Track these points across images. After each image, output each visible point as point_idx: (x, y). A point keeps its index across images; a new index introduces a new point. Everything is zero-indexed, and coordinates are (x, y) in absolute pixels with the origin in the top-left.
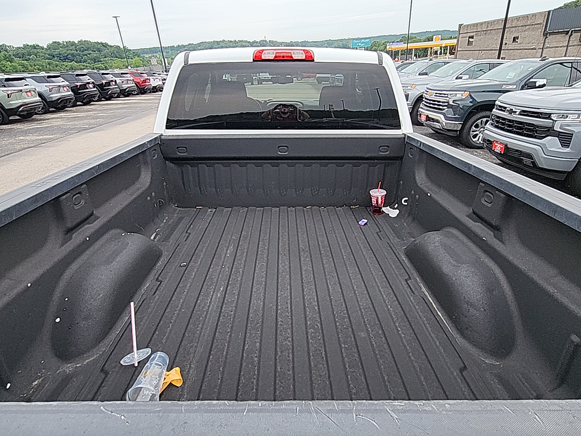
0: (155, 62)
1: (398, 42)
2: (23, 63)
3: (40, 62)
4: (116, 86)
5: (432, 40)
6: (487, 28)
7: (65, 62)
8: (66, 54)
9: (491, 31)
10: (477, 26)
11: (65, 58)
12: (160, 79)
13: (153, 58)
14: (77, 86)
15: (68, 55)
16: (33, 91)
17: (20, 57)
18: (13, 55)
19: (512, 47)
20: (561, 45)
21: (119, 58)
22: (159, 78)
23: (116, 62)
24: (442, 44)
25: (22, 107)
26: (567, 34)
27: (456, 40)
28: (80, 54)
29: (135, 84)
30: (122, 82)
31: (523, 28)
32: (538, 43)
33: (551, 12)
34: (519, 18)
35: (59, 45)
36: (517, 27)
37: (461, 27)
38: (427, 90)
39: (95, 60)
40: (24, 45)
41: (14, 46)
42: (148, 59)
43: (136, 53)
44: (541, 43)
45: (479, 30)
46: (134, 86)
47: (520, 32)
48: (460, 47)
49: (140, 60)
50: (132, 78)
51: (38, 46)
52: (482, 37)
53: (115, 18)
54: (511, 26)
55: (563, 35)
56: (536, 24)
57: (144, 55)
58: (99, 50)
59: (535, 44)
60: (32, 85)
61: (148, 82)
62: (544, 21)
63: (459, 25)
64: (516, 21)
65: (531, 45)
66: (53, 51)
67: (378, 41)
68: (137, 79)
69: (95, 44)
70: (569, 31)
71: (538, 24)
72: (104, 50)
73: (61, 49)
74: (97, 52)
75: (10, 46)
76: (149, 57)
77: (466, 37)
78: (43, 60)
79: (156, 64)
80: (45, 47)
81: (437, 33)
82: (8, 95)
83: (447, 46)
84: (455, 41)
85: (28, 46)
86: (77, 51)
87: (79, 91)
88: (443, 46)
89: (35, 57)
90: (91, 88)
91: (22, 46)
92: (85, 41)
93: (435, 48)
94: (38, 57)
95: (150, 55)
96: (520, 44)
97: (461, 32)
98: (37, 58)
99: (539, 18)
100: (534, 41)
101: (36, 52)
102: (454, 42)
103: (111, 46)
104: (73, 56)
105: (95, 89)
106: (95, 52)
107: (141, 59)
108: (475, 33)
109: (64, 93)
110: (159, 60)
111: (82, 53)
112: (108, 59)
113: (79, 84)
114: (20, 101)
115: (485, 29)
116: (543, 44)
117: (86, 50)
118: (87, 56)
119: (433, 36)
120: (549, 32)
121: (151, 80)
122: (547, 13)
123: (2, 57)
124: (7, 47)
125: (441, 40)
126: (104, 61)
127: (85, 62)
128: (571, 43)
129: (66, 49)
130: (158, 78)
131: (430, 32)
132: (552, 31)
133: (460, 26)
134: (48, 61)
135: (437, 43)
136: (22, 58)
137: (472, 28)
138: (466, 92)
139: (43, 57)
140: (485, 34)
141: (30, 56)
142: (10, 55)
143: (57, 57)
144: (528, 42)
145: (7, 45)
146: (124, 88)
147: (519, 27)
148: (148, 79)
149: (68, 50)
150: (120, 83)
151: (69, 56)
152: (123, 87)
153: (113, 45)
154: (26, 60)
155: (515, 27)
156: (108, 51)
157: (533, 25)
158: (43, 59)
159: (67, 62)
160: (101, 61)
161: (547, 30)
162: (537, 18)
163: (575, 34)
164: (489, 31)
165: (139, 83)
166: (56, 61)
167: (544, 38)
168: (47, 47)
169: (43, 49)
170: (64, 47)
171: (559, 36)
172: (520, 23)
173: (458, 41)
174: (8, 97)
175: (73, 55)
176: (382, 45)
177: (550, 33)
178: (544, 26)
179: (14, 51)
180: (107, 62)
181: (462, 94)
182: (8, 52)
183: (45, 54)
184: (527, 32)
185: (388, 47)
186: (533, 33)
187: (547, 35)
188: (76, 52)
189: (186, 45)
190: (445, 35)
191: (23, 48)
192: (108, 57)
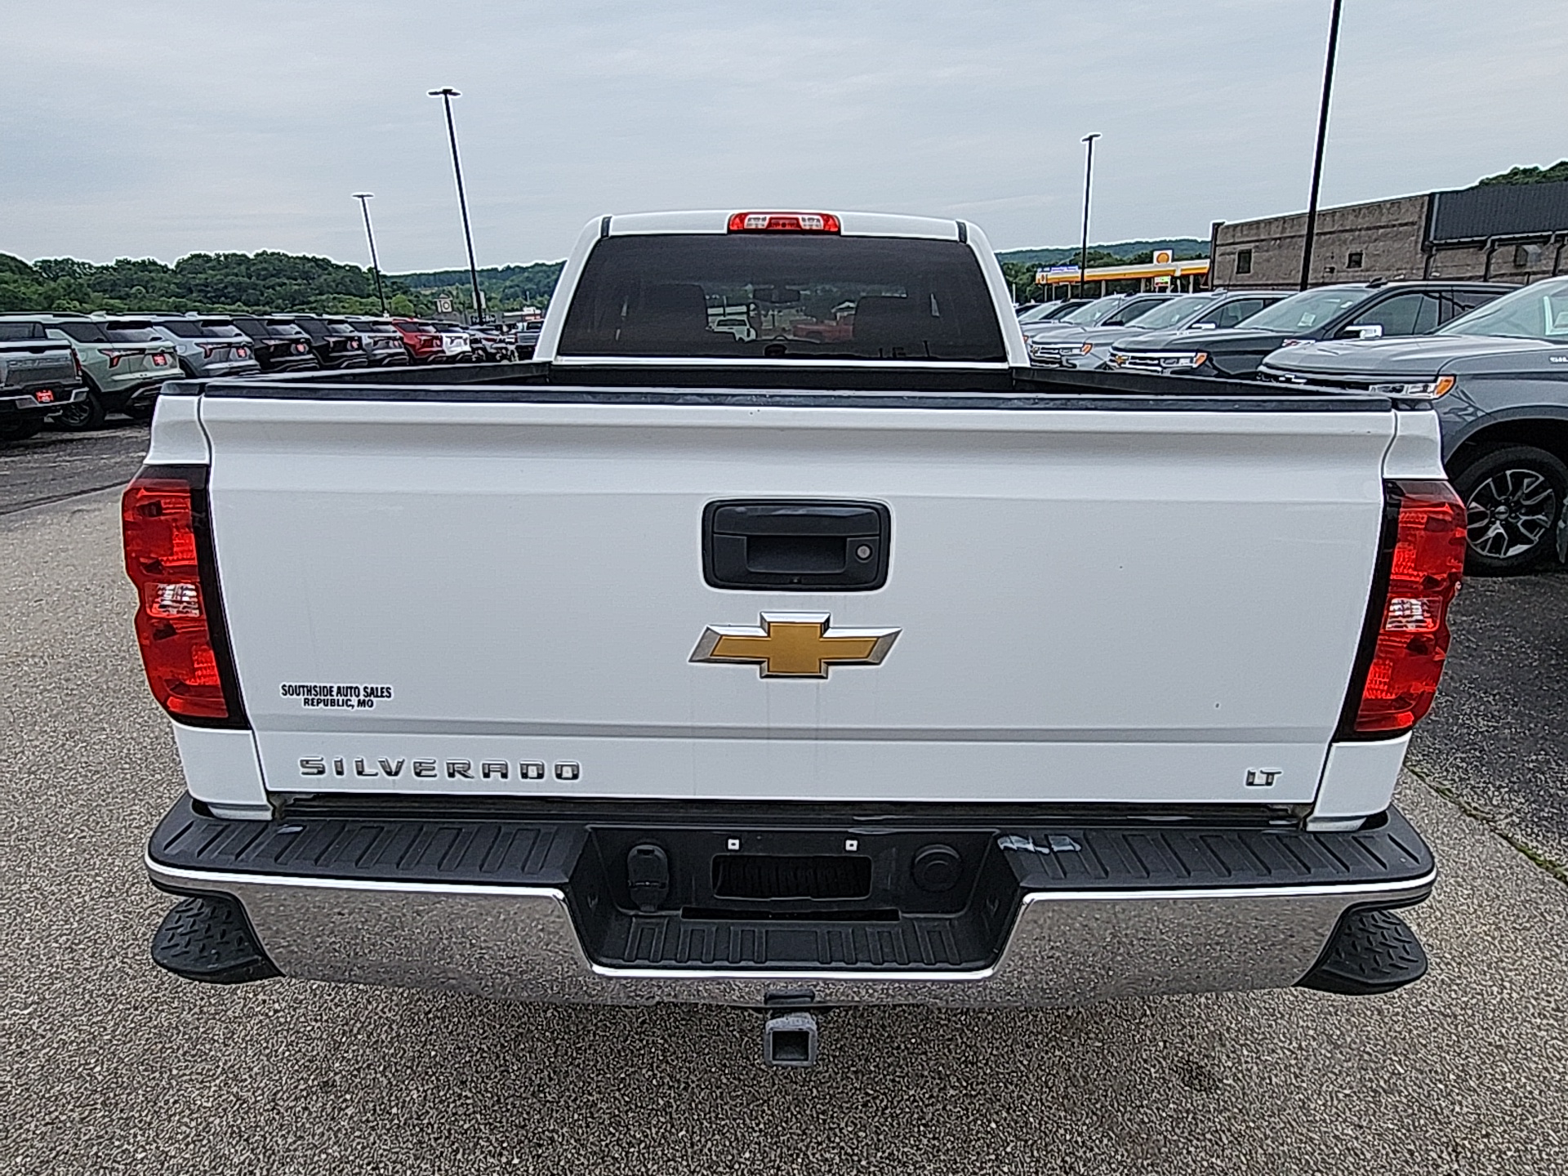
0: (446, 306)
1: (1064, 265)
2: (112, 305)
3: (154, 303)
4: (360, 352)
5: (1151, 261)
6: (1282, 233)
7: (218, 303)
8: (222, 285)
9: (1294, 240)
10: (1258, 228)
11: (219, 293)
12: (465, 340)
13: (442, 295)
14: (269, 347)
15: (226, 287)
16: (170, 353)
17: (105, 291)
18: (89, 286)
19: (1347, 277)
20: (1469, 275)
21: (355, 296)
22: (465, 336)
23: (346, 305)
24: (1174, 271)
25: (141, 390)
26: (1481, 248)
27: (1208, 261)
28: (257, 285)
29: (405, 348)
30: (376, 343)
31: (1369, 232)
32: (1412, 269)
33: (1437, 196)
34: (1360, 209)
35: (207, 262)
36: (1356, 230)
37: (1220, 229)
38: (1115, 352)
39: (295, 299)
40: (118, 261)
41: (92, 263)
42: (430, 298)
43: (400, 285)
44: (1418, 269)
45: (1262, 237)
46: (402, 354)
47: (1364, 243)
48: (1219, 278)
49: (410, 301)
50: (399, 334)
51: (154, 263)
52: (1271, 253)
53: (360, 199)
54: (1340, 228)
55: (1471, 250)
56: (1401, 225)
57: (419, 289)
58: (306, 276)
59: (1404, 272)
60: (169, 340)
61: (438, 346)
62: (1420, 217)
63: (1214, 225)
64: (1351, 217)
65: (1395, 273)
66: (190, 276)
67: (1015, 262)
68: (411, 339)
69: (298, 261)
70: (1486, 241)
71: (1406, 224)
72: (319, 276)
73: (211, 272)
74: (299, 281)
75: (83, 264)
76: (432, 294)
77: (1234, 253)
78: (164, 298)
79: (450, 310)
80: (172, 266)
81: (1162, 245)
82: (112, 360)
83: (1188, 276)
84: (1206, 264)
85: (129, 263)
86: (250, 278)
87: (272, 360)
88: (1178, 274)
89: (144, 291)
90: (302, 354)
91: (112, 263)
92: (273, 254)
93: (1157, 280)
94: (151, 290)
95: (435, 290)
96: (1367, 270)
97: (1218, 243)
98: (147, 292)
99: (1407, 210)
100: (1399, 263)
101: (146, 279)
102: (1204, 265)
103: (338, 267)
104: (239, 290)
105: (311, 356)
106: (296, 280)
107: (412, 298)
108: (1253, 245)
109: (236, 361)
110: (457, 301)
111: (262, 283)
112: (327, 298)
113: (272, 342)
114: (137, 375)
115: (1278, 236)
116: (1423, 271)
117: (273, 276)
118: (274, 289)
119: (1152, 252)
120: (1435, 242)
121: (445, 340)
122: (1427, 198)
123: (61, 290)
124: (75, 267)
125: (1173, 260)
126: (316, 301)
127: (267, 303)
128: (1495, 270)
129: (223, 272)
130: (461, 338)
131: (1147, 243)
132: (1443, 242)
133: (1216, 226)
134: (174, 302)
135: (1163, 267)
136: (111, 291)
137: (1245, 233)
138: (1199, 354)
139: (163, 292)
140: (1280, 246)
141: (131, 288)
142: (81, 285)
143: (200, 291)
144: (1386, 267)
145: (76, 260)
146: (378, 357)
147: (1360, 230)
148: (436, 338)
149: (227, 275)
150: (369, 344)
151: (230, 289)
152: (375, 355)
153: (342, 264)
154: (120, 298)
155: (1351, 230)
156: (330, 278)
157: (1394, 226)
158: (162, 296)
159: (223, 303)
160: (309, 303)
161: (1431, 239)
162: (1403, 211)
163: (1502, 249)
164: (1288, 240)
165: (413, 346)
166: (195, 301)
167: (1425, 257)
168: (177, 266)
169: (165, 272)
170: (219, 267)
171: (1461, 254)
172: (1362, 222)
173: (1213, 262)
174: (112, 366)
175: (239, 287)
176: (1024, 273)
177: (1436, 245)
178: (1422, 230)
179: (92, 275)
180: (325, 304)
181: (1192, 358)
182: (75, 279)
183: (169, 283)
184: (1381, 243)
185: (1039, 276)
186: (1396, 245)
187: (1431, 250)
188: (246, 279)
189: (527, 268)
190: (1182, 249)
191: (114, 269)
192: (329, 292)
